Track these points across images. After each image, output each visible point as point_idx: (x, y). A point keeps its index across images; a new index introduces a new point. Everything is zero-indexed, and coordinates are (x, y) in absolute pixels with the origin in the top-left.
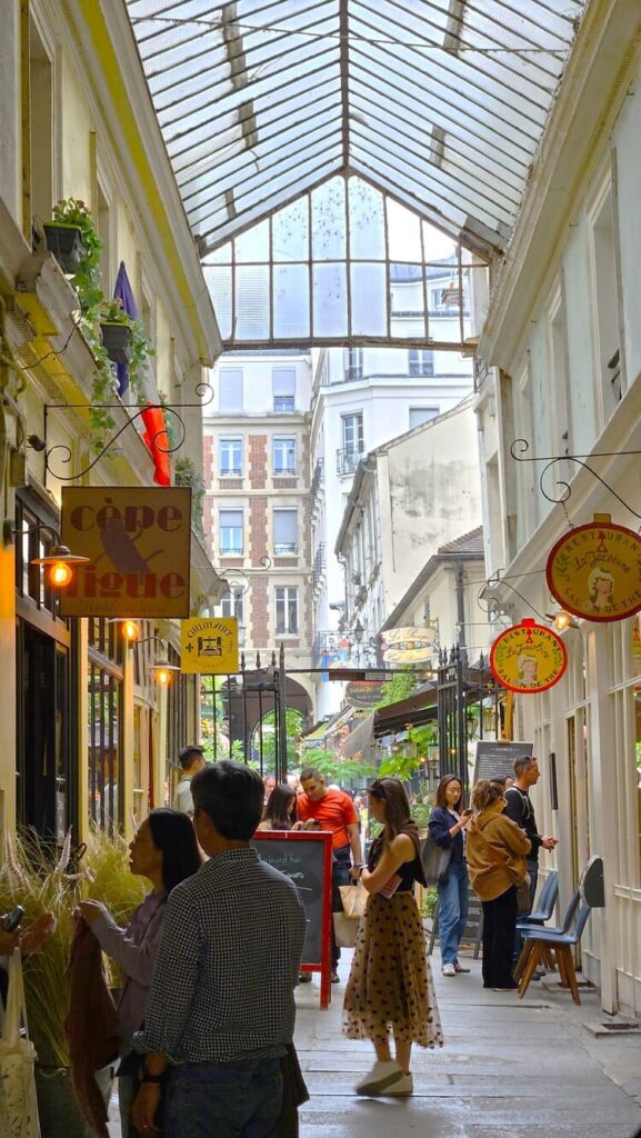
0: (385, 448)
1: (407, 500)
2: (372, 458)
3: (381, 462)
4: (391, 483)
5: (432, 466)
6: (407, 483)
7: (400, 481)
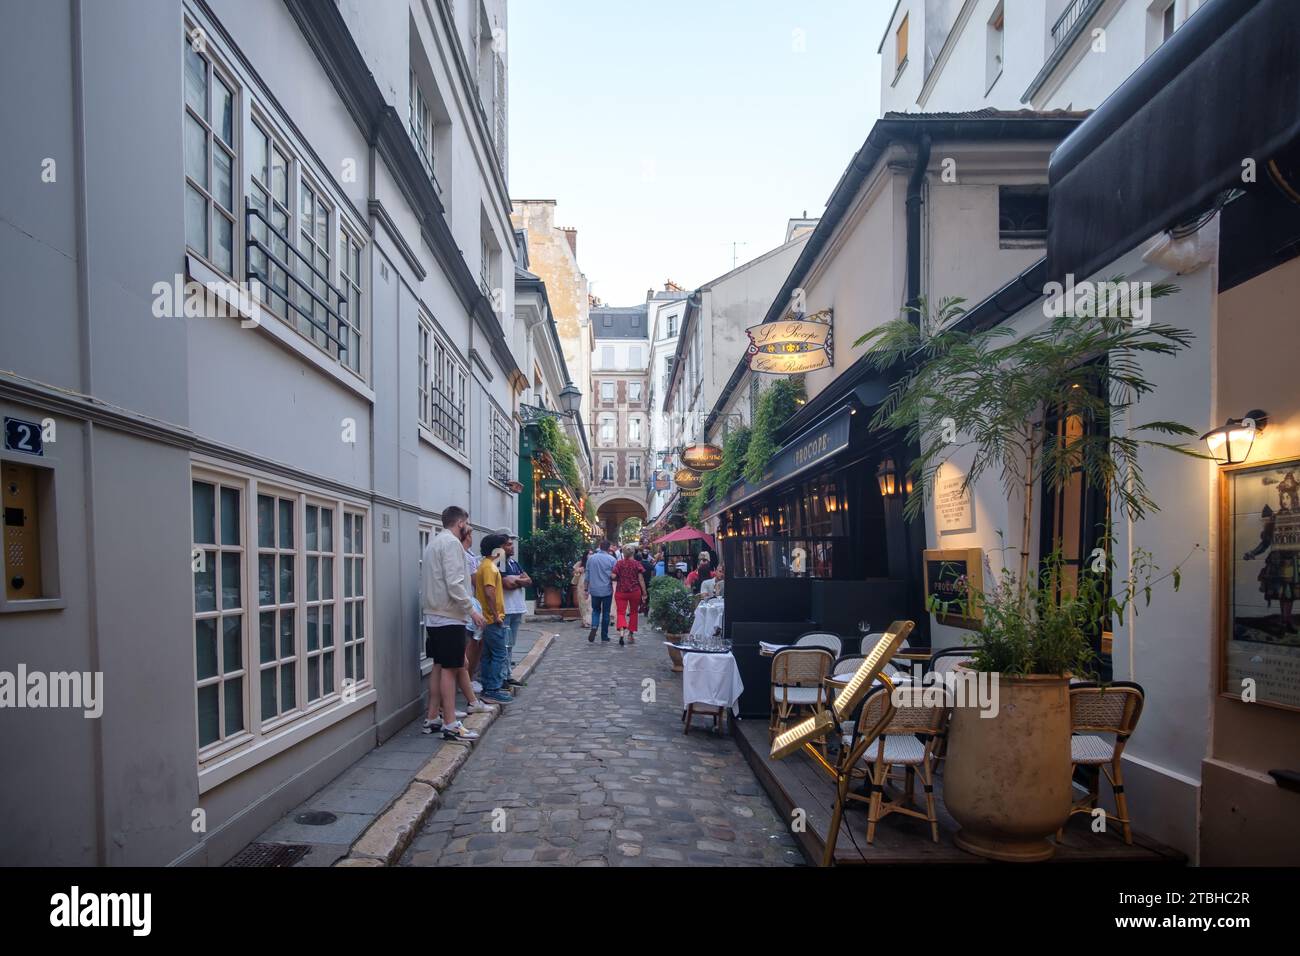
0: (709, 286)
1: (725, 328)
2: (698, 295)
3: (705, 297)
4: (713, 315)
5: (747, 301)
6: (726, 315)
7: (720, 313)
